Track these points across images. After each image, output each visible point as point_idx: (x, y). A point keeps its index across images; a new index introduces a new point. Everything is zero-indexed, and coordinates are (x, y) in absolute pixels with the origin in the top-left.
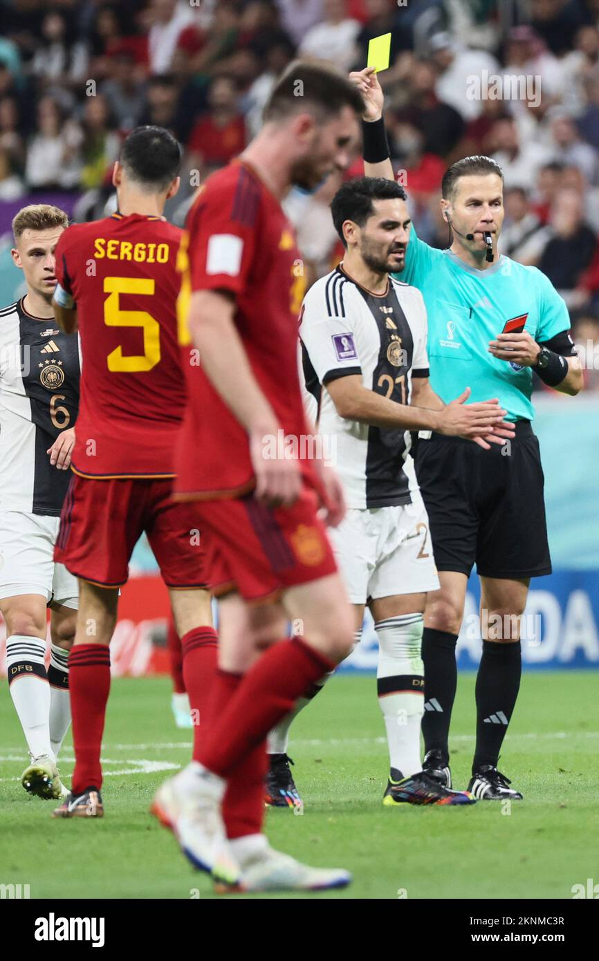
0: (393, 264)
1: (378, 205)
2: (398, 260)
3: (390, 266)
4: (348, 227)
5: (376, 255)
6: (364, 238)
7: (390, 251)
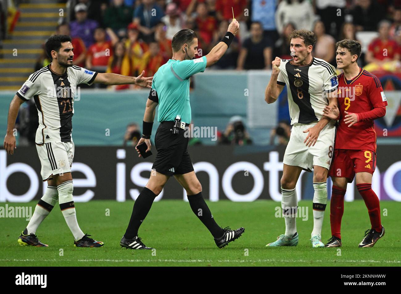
0: (69, 63)
1: (63, 44)
2: (71, 62)
3: (68, 64)
4: (53, 53)
5: (63, 61)
6: (59, 56)
7: (68, 59)
